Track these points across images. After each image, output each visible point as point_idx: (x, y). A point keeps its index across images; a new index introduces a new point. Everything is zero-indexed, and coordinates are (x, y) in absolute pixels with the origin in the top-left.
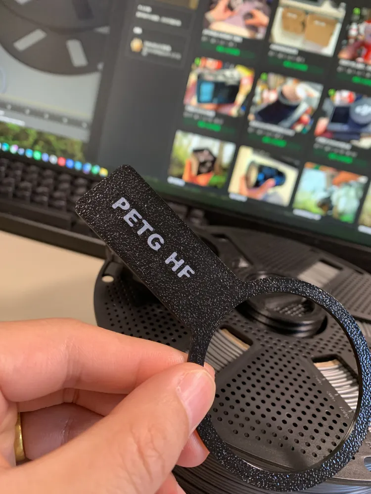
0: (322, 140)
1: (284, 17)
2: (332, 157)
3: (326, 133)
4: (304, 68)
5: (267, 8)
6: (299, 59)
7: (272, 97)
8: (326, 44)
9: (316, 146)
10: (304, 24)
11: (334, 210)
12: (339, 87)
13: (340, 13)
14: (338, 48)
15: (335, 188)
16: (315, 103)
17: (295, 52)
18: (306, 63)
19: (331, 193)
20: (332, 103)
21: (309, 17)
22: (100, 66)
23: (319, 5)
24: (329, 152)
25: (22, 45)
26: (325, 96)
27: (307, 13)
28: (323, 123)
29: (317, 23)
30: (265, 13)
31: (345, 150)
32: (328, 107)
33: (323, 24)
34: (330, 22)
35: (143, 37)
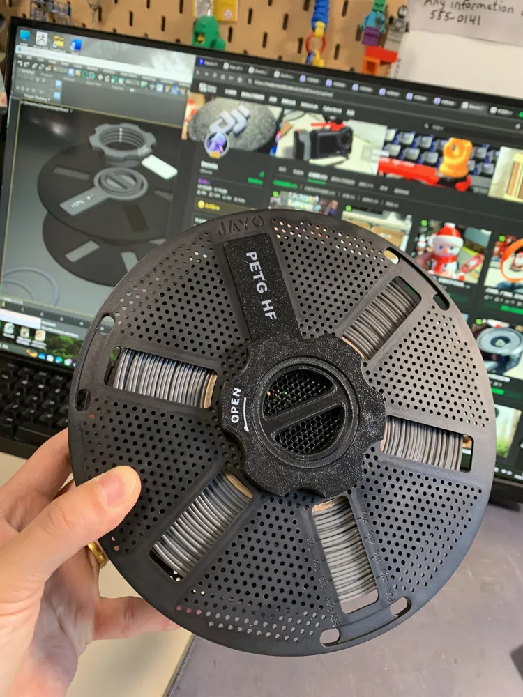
13: (407, 225)
23: (385, 218)
25: (74, 256)
27: (372, 225)
34: (397, 234)
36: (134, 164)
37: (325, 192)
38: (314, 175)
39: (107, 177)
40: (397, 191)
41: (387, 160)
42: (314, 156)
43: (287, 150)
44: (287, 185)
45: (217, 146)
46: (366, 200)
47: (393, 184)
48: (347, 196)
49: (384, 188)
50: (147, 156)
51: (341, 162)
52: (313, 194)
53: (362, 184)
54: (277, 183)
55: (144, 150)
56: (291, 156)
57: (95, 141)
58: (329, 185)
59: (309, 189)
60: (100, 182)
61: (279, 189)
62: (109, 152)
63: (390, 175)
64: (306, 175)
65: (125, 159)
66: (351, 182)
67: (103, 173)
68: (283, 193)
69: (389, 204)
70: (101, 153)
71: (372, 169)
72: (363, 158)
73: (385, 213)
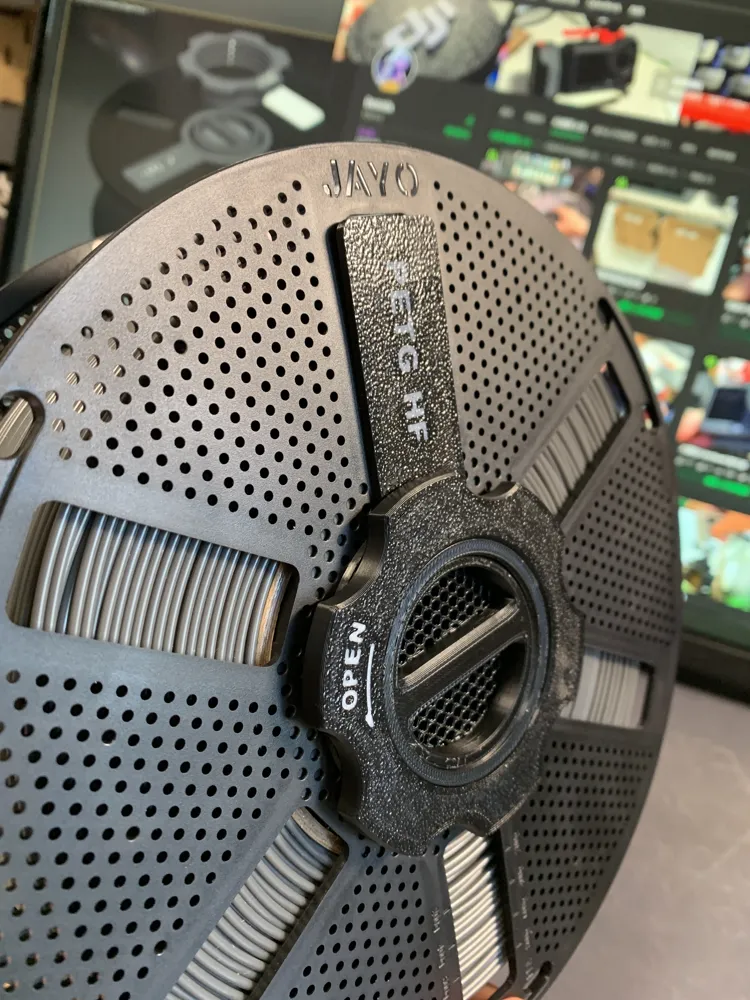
0: (690, 450)
1: (618, 221)
2: (711, 482)
3: (700, 437)
4: (656, 314)
5: (587, 206)
6: (647, 298)
8: (699, 271)
9: (679, 461)
10: (655, 235)
11: (714, 584)
12: (724, 353)
13: (727, 215)
14: (723, 280)
15: (715, 542)
16: (678, 382)
17: (638, 285)
18: (659, 304)
19: (708, 552)
20: (711, 381)
21: (664, 224)
23: (686, 200)
24: (704, 474)
26: (697, 367)
27: (661, 214)
28: (693, 418)
29: (680, 232)
30: (582, 212)
31: (738, 472)
32: (703, 389)
33: (693, 236)
34: (710, 232)
36: (250, 102)
37: (581, 153)
38: (563, 124)
39: (205, 124)
40: (714, 153)
41: (697, 97)
42: (566, 87)
43: (517, 79)
44: (512, 138)
45: (395, 72)
46: (656, 169)
47: (705, 140)
48: (620, 161)
49: (688, 148)
50: (272, 88)
51: (612, 101)
52: (559, 156)
53: (650, 141)
54: (497, 136)
55: (270, 77)
56: (523, 89)
57: (188, 63)
58: (589, 141)
59: (552, 147)
60: (192, 134)
61: (500, 147)
62: (212, 82)
63: (702, 125)
64: (547, 125)
65: (237, 94)
66: (628, 136)
67: (196, 119)
68: (506, 155)
69: (697, 177)
70: (195, 84)
71: (668, 113)
72: (655, 93)
73: (688, 192)
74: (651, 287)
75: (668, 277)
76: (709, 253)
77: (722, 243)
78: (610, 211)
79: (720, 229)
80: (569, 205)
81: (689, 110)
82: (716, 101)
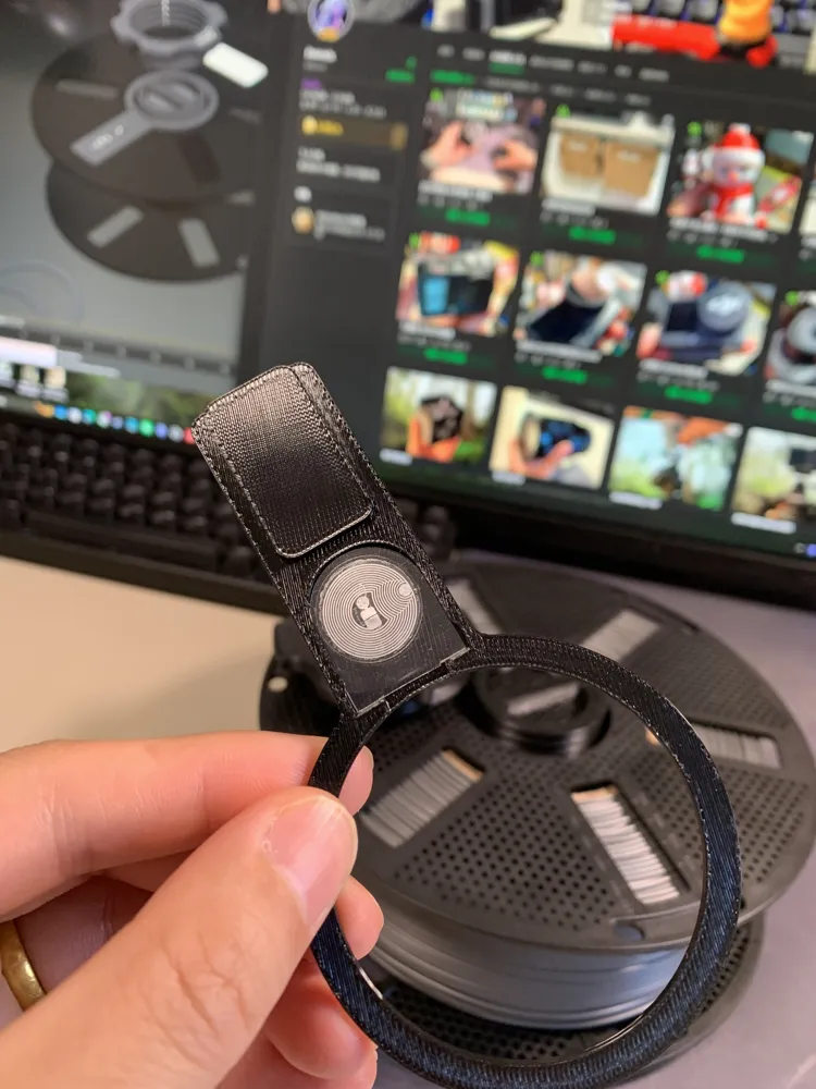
0: (652, 365)
1: (563, 150)
2: (673, 393)
3: (659, 351)
4: (607, 237)
5: (532, 137)
6: (598, 223)
7: (554, 294)
8: (643, 190)
9: (642, 377)
10: (600, 161)
11: (684, 488)
12: (675, 267)
13: (664, 134)
14: (667, 198)
15: (682, 449)
16: (634, 300)
17: (588, 211)
18: (611, 226)
19: (677, 459)
20: (665, 296)
21: (608, 149)
22: (243, 262)
23: (626, 123)
24: (666, 387)
25: (102, 235)
26: (650, 285)
27: (603, 139)
28: (651, 334)
29: (623, 156)
30: (528, 144)
31: (696, 381)
32: (658, 305)
33: (634, 158)
34: (649, 152)
35: (315, 205)
36: (191, 62)
37: (521, 86)
38: (502, 58)
39: (148, 90)
40: (649, 74)
42: (501, 20)
43: (452, 15)
44: (454, 77)
45: (332, 20)
46: (594, 95)
47: (639, 62)
48: (560, 90)
49: (623, 71)
50: (211, 46)
51: (546, 31)
52: (501, 91)
53: (586, 67)
54: (440, 76)
55: (207, 35)
56: (459, 26)
57: (122, 26)
58: (528, 73)
59: (494, 82)
60: (136, 100)
61: (444, 87)
62: (149, 45)
63: (634, 47)
64: (486, 60)
65: (177, 56)
66: (564, 64)
67: (137, 85)
68: (450, 94)
69: (633, 99)
70: (133, 48)
71: (601, 38)
72: (589, 18)
73: (627, 115)
74: (601, 212)
75: (616, 200)
76: (651, 174)
77: (663, 163)
78: (554, 142)
79: (658, 149)
80: (516, 139)
81: (620, 33)
82: (644, 22)
